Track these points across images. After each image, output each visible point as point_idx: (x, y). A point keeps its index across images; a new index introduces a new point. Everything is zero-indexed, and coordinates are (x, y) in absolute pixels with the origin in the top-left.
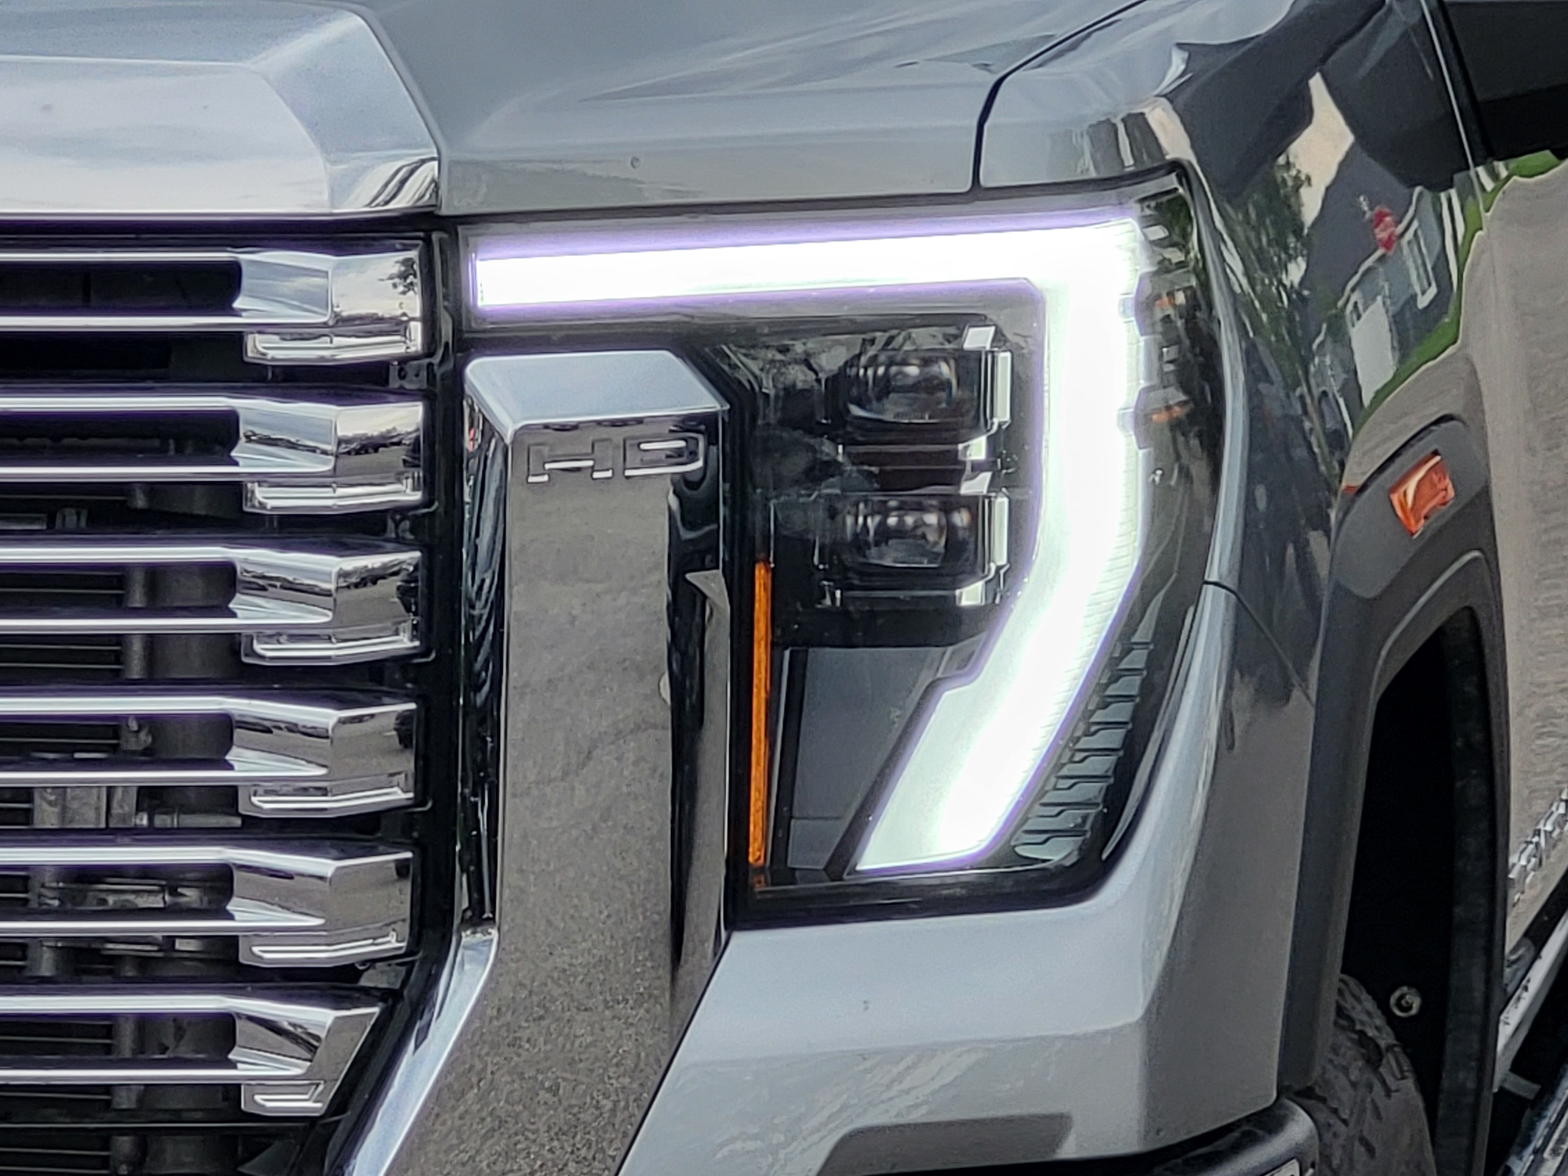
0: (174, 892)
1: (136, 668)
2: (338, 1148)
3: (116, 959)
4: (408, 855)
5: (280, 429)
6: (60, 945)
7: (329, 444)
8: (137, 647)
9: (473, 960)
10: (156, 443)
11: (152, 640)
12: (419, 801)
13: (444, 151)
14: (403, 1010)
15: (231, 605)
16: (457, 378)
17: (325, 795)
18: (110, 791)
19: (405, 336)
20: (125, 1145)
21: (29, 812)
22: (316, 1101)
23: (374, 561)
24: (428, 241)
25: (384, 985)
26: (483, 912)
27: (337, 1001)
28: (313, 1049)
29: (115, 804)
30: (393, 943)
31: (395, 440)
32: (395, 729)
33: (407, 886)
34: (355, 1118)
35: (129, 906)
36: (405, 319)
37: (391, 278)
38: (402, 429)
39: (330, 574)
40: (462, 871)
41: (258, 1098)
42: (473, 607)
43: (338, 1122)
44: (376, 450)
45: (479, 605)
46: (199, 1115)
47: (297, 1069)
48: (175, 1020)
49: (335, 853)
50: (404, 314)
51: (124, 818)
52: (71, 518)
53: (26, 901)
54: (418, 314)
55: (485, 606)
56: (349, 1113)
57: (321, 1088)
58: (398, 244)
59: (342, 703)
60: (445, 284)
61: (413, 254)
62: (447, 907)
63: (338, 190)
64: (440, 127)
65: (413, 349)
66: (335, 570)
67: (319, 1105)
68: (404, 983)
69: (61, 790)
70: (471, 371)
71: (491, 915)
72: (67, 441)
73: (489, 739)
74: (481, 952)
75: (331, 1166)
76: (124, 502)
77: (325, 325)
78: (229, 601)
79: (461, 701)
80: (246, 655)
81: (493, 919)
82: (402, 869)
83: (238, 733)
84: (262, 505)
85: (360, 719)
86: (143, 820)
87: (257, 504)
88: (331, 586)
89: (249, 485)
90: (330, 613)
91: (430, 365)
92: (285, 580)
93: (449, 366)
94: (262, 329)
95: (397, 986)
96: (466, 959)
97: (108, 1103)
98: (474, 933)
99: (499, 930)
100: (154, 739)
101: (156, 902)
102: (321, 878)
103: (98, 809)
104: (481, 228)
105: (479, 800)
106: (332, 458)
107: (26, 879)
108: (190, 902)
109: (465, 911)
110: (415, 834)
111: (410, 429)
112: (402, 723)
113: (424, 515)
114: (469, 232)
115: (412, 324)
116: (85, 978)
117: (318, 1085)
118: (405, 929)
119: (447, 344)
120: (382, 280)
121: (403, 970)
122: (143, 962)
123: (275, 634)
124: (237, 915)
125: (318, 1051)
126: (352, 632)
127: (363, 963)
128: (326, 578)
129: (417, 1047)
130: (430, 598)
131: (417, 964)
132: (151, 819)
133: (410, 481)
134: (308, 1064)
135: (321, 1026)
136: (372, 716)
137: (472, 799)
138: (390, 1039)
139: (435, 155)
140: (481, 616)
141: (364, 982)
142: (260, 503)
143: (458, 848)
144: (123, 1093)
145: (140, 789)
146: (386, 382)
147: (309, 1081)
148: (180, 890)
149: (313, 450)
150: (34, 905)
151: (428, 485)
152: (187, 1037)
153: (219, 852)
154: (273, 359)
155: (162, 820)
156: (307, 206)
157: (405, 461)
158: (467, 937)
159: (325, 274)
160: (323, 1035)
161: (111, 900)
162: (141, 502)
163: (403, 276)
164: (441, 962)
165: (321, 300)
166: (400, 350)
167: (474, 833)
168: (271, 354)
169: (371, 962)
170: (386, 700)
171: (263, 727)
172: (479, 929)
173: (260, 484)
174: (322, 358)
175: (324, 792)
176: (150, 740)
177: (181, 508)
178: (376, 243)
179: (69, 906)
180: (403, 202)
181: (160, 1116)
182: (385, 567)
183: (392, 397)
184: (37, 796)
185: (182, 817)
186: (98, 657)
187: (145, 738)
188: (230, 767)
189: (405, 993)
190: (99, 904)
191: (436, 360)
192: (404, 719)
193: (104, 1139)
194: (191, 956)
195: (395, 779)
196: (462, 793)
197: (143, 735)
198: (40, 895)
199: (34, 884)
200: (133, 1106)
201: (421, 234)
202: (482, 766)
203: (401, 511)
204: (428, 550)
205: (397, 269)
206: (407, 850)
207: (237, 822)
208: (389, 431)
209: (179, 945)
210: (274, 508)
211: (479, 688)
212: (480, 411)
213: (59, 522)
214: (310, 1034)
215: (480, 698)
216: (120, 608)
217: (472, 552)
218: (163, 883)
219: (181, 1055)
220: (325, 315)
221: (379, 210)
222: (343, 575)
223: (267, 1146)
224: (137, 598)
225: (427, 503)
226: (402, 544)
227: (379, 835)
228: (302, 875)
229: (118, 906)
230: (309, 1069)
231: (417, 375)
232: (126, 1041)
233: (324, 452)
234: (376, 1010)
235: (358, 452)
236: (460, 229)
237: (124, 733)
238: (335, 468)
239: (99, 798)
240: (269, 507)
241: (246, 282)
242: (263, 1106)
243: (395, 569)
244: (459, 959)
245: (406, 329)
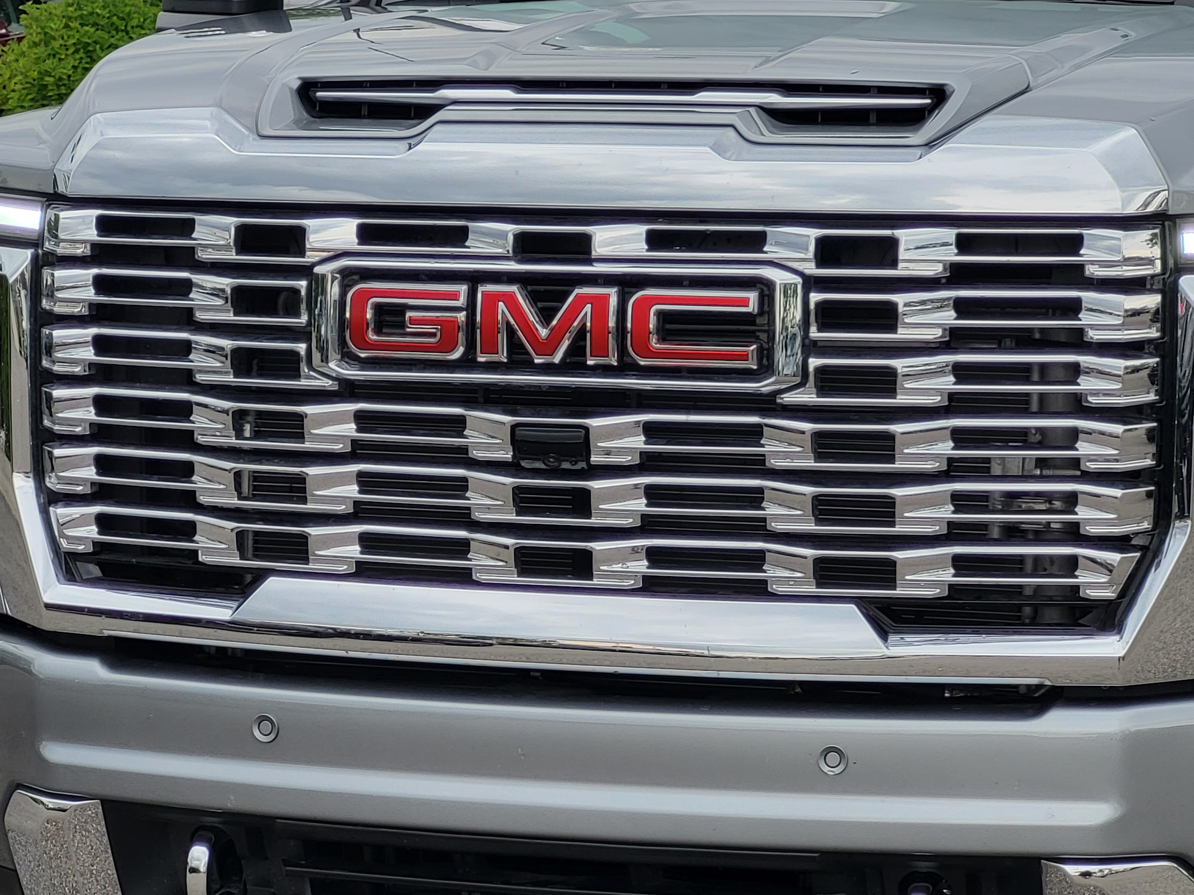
0: (1050, 503)
1: (1035, 407)
2: (1121, 614)
3: (1024, 531)
4: (1153, 488)
5: (1097, 305)
6: (1001, 525)
7: (1121, 312)
8: (1035, 399)
9: (1180, 534)
10: (1044, 310)
11: (1042, 396)
12: (1158, 465)
13: (1171, 187)
14: (1150, 555)
15: (1078, 381)
16: (1175, 284)
17: (1118, 462)
18: (1024, 459)
19: (1153, 266)
20: (1027, 610)
21: (989, 468)
22: (1112, 593)
23: (1137, 362)
24: (1163, 226)
25: (1141, 544)
26: (1184, 513)
27: (1121, 550)
28: (1111, 571)
29: (1026, 465)
30: (1146, 525)
31: (1147, 311)
32: (1146, 435)
33: (1152, 502)
34: (1128, 600)
35: (1031, 509)
36: (1153, 259)
37: (1146, 241)
38: (1149, 307)
39: (1120, 367)
40: (1175, 494)
41: (1087, 591)
42: (1181, 382)
43: (1121, 602)
44: (1139, 315)
45: (1184, 381)
46: (1059, 598)
47: (1104, 579)
48: (1050, 558)
49: (1123, 487)
50: (1153, 257)
51: (1030, 471)
52: (1008, 342)
53: (987, 506)
54: (1159, 256)
55: (1186, 382)
56: (1126, 598)
57: (1115, 587)
58: (1151, 226)
59: (1125, 423)
60: (1171, 244)
61: (1157, 231)
62: (1169, 511)
63: (1126, 203)
64: (1168, 175)
65: (1156, 272)
66: (1123, 366)
67: (1113, 595)
68: (1151, 543)
69: (1003, 459)
70: (1182, 281)
71: (1187, 514)
72: (1008, 310)
73: (1188, 439)
74: (1183, 530)
75: (1119, 620)
76: (1029, 336)
77: (1118, 261)
78: (1077, 379)
79: (1176, 422)
80: (1085, 402)
81: (1189, 516)
82: (1149, 494)
83: (1081, 436)
84: (1092, 338)
85: (1130, 430)
86: (1038, 472)
87: (1089, 337)
88: (1121, 373)
89: (1086, 330)
90: (1121, 384)
91: (1164, 279)
92: (1098, 369)
93: (1172, 279)
94: (1093, 263)
95: (1147, 544)
96: (1177, 533)
97: (1021, 593)
98: (1180, 522)
99: (1192, 520)
100: (1042, 437)
101: (1043, 507)
102: (1116, 498)
103: (1019, 467)
104: (1186, 220)
105: (1183, 464)
106: (1122, 318)
107: (987, 496)
108: (1057, 508)
109: (1177, 513)
110: (1156, 479)
111: (1153, 306)
112: (1149, 432)
113: (1161, 343)
114: (1181, 221)
115: (1157, 261)
116: (1013, 539)
117: (1113, 586)
118: (1151, 519)
119: (1171, 269)
120: (1142, 242)
121: (1150, 536)
122: (1037, 532)
123: (1096, 393)
124: (1079, 513)
125: (1114, 572)
126: (1129, 393)
127: (1133, 534)
128: (1119, 369)
129: (1156, 570)
130: (1163, 378)
131: (1156, 535)
132: (1041, 471)
133: (1155, 328)
134: (1109, 577)
135: (1115, 560)
136: (1136, 429)
137: (1181, 464)
138: (1144, 567)
139: (1167, 188)
140: (1185, 386)
141: (1133, 542)
142: (1091, 337)
143: (1174, 485)
144: (1028, 588)
145: (1037, 458)
146: (1145, 286)
147: (1110, 584)
148: (1053, 502)
149: (1111, 314)
150: (991, 508)
151: (1163, 330)
152: (1055, 564)
153: (1072, 486)
154: (1097, 275)
155: (1046, 472)
156: (1109, 210)
157: (1151, 320)
158: (1178, 523)
159: (1119, 239)
160: (1115, 565)
161: (1024, 506)
162: (1037, 336)
163: (1151, 240)
164: (1166, 534)
165: (1118, 250)
166: (1151, 272)
167: (1181, 479)
168: (1096, 273)
169: (1136, 534)
170: (1144, 421)
171: (1089, 433)
172: (1183, 520)
173: (1091, 329)
174: (1118, 275)
175: (1117, 461)
176: (1040, 438)
177: (1056, 339)
178: (1141, 226)
179: (1006, 508)
180: (1151, 209)
181: (1045, 599)
182: (1142, 365)
183: (1147, 292)
184: (993, 463)
185: (1054, 470)
186: (1019, 402)
187: (1038, 437)
188: (1077, 450)
189: (1151, 547)
190: (1018, 508)
191: (1166, 276)
192: (1150, 431)
193: (1019, 608)
194: (1057, 531)
195: (1148, 456)
196: (1176, 462)
197: (1037, 436)
198: (994, 504)
199: (991, 499)
200: (1032, 594)
201: (1160, 222)
202: (1184, 450)
203: (1150, 341)
204: (1162, 357)
205: (1149, 237)
206: (1152, 486)
207: (1078, 473)
208: (1144, 307)
209: (1053, 525)
210: (1097, 339)
211: (1184, 416)
212: (1185, 298)
213: (1003, 344)
214: (1108, 563)
215: (1184, 420)
216: (1027, 381)
217: (1181, 358)
218: (1046, 499)
219: (1053, 572)
220: (1119, 257)
221: (1141, 212)
222: (1126, 368)
223: (1092, 611)
224: (1036, 377)
225: (1162, 338)
226: (1152, 355)
227: (1140, 479)
228: (1103, 495)
229: (1027, 509)
230: (1110, 579)
231: (1158, 283)
232: (1029, 566)
233: (1119, 316)
234: (1138, 554)
235: (1131, 316)
236: (1177, 220)
237: (1029, 435)
238: (1123, 323)
239: (1019, 462)
240: (1095, 338)
241: (1086, 242)
242: (1089, 595)
243: (1146, 366)
244: (1174, 532)
245: (1154, 263)
